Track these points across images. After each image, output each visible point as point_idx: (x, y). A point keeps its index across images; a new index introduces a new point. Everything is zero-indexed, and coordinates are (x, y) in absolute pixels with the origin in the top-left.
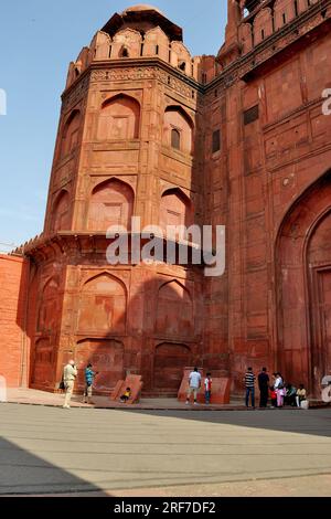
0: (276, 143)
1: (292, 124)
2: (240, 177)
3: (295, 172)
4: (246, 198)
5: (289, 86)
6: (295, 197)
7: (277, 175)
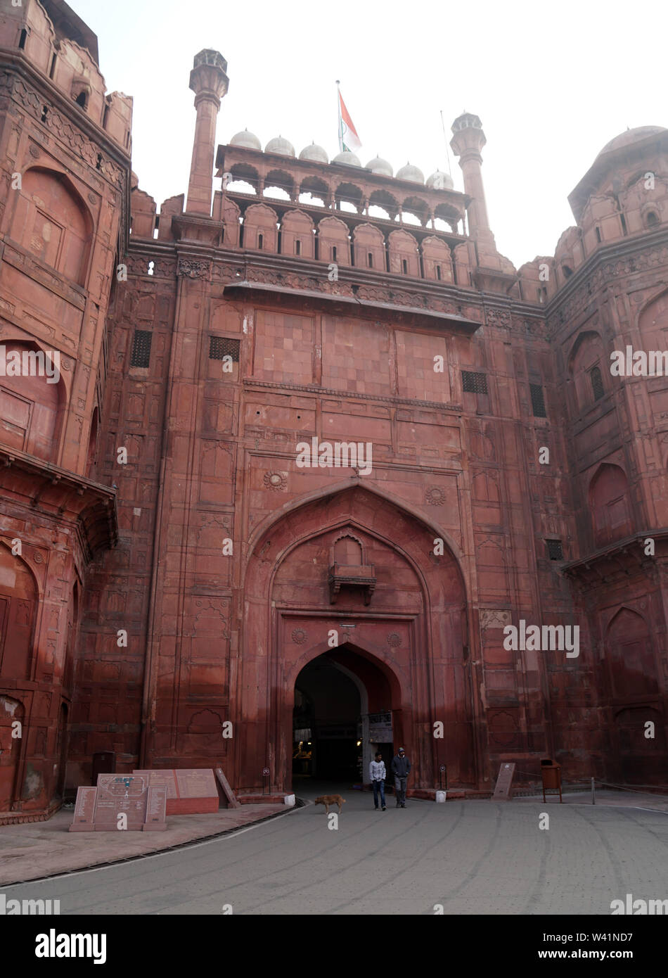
0: (264, 415)
1: (295, 402)
2: (192, 436)
3: (291, 472)
4: (200, 474)
5: (295, 347)
6: (287, 506)
7: (261, 463)
